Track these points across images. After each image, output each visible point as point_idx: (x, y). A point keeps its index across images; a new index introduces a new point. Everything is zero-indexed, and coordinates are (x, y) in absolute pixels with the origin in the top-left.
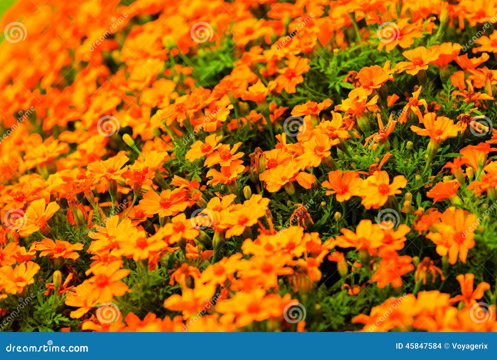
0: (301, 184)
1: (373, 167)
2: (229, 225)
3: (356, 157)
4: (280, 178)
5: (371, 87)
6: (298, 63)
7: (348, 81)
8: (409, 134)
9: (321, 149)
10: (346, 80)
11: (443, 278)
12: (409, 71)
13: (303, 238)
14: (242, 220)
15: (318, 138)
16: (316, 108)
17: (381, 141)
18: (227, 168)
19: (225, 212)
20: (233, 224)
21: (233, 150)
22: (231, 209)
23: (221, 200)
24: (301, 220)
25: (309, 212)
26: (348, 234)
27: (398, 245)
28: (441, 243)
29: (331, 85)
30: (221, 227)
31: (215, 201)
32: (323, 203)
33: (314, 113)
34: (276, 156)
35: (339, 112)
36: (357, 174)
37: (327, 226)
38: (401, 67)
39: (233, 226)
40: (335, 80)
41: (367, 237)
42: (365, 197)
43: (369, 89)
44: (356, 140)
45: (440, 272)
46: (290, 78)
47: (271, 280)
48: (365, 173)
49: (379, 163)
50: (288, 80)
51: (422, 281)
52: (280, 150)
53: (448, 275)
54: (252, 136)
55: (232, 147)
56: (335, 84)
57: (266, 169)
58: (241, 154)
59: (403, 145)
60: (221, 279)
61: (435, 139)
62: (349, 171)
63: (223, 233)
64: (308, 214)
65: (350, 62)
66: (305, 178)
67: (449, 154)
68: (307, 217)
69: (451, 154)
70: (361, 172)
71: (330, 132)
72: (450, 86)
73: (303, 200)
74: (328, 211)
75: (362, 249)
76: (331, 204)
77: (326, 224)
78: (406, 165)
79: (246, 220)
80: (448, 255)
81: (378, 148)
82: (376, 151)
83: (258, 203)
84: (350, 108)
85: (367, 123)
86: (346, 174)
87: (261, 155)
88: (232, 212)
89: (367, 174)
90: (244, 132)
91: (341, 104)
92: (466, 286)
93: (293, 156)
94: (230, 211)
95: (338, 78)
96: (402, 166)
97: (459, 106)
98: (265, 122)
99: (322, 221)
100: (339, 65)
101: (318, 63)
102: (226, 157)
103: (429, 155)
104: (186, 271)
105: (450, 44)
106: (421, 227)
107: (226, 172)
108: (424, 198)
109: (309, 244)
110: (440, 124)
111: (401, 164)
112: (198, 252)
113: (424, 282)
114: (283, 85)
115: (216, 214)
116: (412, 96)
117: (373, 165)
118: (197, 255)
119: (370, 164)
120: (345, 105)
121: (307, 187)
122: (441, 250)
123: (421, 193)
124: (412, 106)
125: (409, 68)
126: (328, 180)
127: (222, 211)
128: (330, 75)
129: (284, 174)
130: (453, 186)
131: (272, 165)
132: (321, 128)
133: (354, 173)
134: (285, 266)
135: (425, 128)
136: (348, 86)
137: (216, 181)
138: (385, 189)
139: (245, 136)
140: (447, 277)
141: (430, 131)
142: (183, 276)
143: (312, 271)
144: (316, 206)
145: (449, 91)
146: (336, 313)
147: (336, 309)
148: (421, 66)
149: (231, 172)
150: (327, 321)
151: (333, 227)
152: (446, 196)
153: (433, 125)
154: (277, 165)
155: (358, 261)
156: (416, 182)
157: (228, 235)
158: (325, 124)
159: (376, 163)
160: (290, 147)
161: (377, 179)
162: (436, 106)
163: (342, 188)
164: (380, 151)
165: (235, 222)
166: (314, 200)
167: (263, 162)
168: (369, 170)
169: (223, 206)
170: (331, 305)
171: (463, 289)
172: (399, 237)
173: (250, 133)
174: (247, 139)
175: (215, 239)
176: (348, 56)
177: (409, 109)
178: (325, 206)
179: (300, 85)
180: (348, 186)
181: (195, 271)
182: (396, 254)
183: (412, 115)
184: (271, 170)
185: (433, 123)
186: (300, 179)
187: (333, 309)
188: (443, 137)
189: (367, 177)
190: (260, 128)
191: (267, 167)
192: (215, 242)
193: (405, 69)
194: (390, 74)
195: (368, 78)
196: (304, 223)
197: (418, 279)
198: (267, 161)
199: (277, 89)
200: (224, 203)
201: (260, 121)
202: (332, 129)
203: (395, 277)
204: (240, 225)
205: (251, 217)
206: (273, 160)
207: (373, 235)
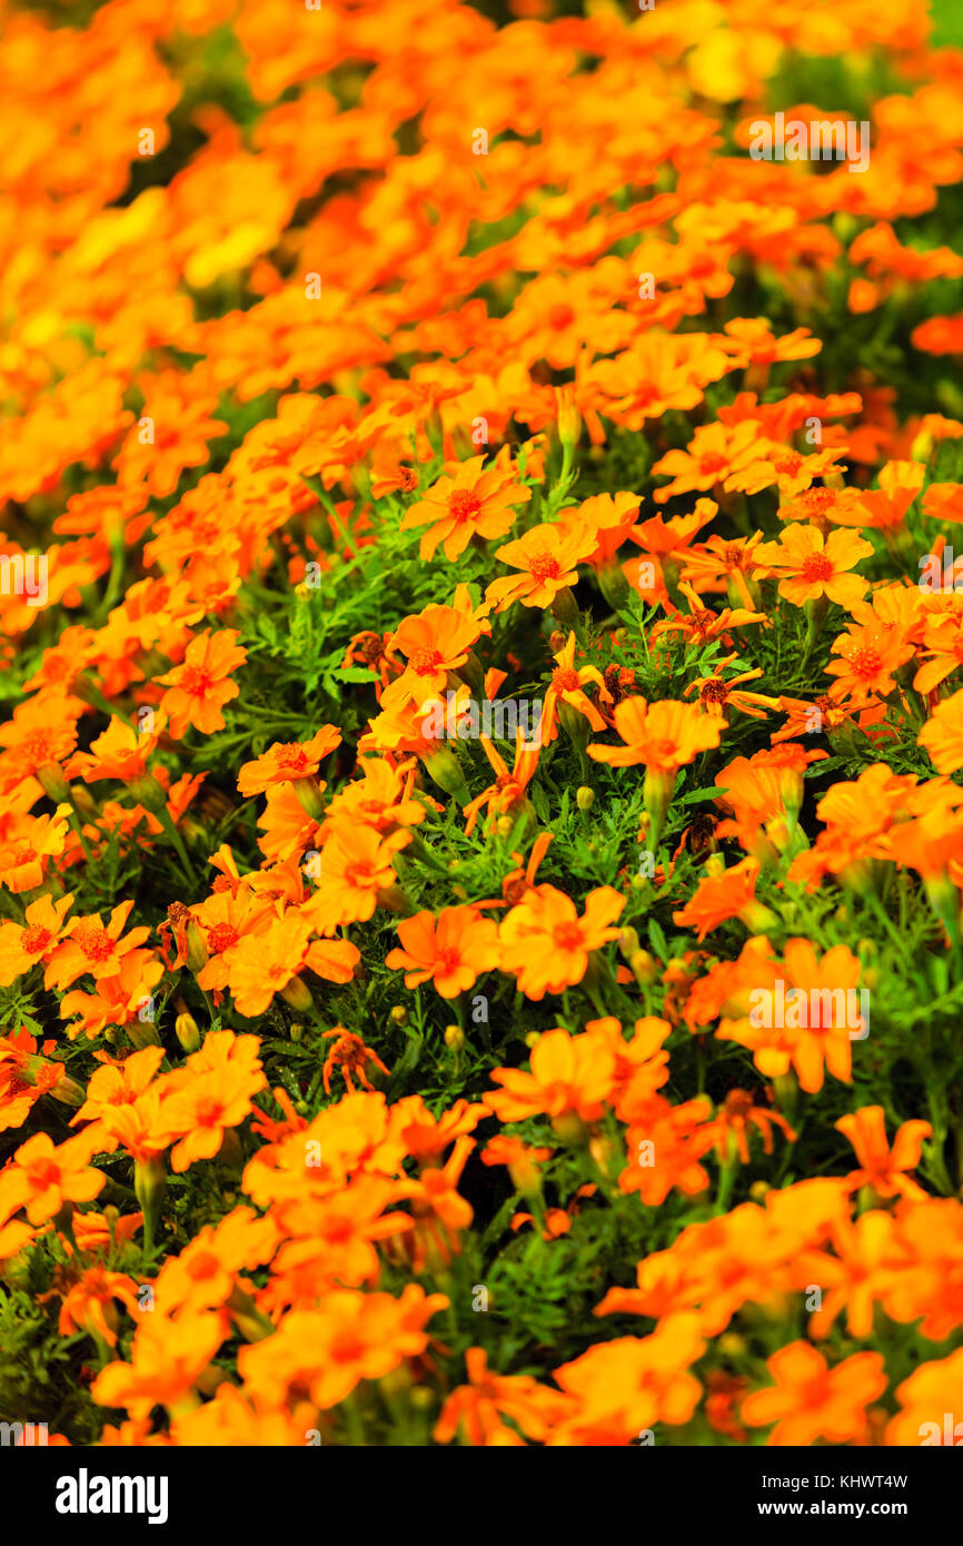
0: (325, 976)
1: (513, 884)
2: (173, 1134)
3: (457, 867)
4: (266, 973)
5: (440, 667)
6: (209, 647)
7: (357, 664)
8: (563, 768)
9: (364, 868)
10: (349, 660)
11: (792, 1135)
12: (529, 599)
13: (388, 1121)
14: (207, 1111)
15: (348, 842)
16: (303, 757)
17: (513, 809)
18: (112, 982)
19: (148, 1102)
20: (184, 1129)
21: (111, 925)
22: (162, 1090)
23: (122, 1069)
24: (353, 1072)
25: (367, 1045)
26: (512, 1079)
27: (650, 1078)
28: (766, 1044)
29: (311, 685)
30: (156, 1144)
31: (106, 1078)
32: (397, 1012)
33: (303, 774)
34: (225, 913)
35: (374, 754)
36: (475, 913)
37: (424, 1069)
38: (503, 592)
39: (186, 1134)
40: (317, 669)
41: (567, 1076)
42: (521, 970)
43: (435, 673)
44: (439, 818)
45: (780, 1119)
46: (199, 693)
47: (361, 1260)
48: (497, 903)
49: (525, 866)
50: (197, 699)
51: (738, 1155)
52: (229, 894)
53: (802, 1123)
54: (133, 873)
55: (106, 920)
56: (321, 679)
57: (211, 956)
58: (141, 934)
59: (564, 802)
60: (218, 1290)
61: (660, 767)
62: (447, 908)
63: (162, 1160)
64: (370, 1052)
65: (345, 608)
66: (331, 956)
67: (688, 795)
68: (369, 1060)
69: (694, 793)
70: (485, 904)
71: (375, 818)
72: (639, 612)
73: (340, 1016)
74: (417, 1029)
75: (562, 1114)
76: (418, 1007)
77: (418, 1066)
78: (595, 854)
79: (218, 1111)
80: (793, 1071)
81: (512, 827)
82: (509, 836)
83: (230, 1056)
84: (402, 739)
85: (454, 764)
86: (444, 917)
87: (187, 922)
88: (169, 1099)
89: (502, 904)
90: (107, 867)
91: (370, 731)
92: (868, 1143)
93: (279, 904)
94: (162, 1097)
95: (325, 661)
96: (587, 860)
97: (681, 660)
98: (156, 826)
99: (407, 1062)
100: (316, 624)
101: (259, 634)
102: (101, 952)
103: (653, 813)
104: (99, 1290)
105: (605, 497)
106: (697, 1013)
107: (111, 991)
108: (671, 931)
109: (411, 1132)
110: (662, 724)
111: (583, 855)
112: (107, 1227)
113: (745, 1159)
114: (186, 714)
115: (124, 1113)
116: (555, 665)
117: (511, 877)
118: (101, 1236)
119: (502, 878)
120: (383, 732)
121: (341, 979)
122: (770, 1063)
123: (659, 920)
124: (565, 691)
125: (525, 591)
126: (401, 947)
127: (139, 1101)
128: (299, 658)
129: (274, 958)
130: (742, 881)
131: (224, 940)
132: (345, 810)
133: (465, 910)
134: (387, 1212)
135: (626, 744)
136: (363, 676)
137: (91, 1023)
138: (573, 934)
139: (113, 878)
140: (800, 1128)
141: (644, 749)
142: (95, 1305)
143: (445, 1204)
144: (379, 1024)
145: (642, 625)
146: (535, 1301)
147: (531, 1290)
148: (555, 578)
149: (126, 987)
150: (515, 1329)
151: (441, 1068)
152: (732, 914)
153: (644, 730)
154: (236, 937)
155: (537, 1144)
156: (636, 893)
157: (180, 1162)
158: (351, 796)
159: (516, 869)
160: (258, 880)
161: (537, 912)
162: (620, 674)
163: (444, 958)
164: (519, 835)
165: (185, 1121)
166: (368, 1006)
167: (198, 939)
168: (504, 892)
169: (133, 1087)
170: (513, 1283)
171: (861, 1152)
172: (647, 1053)
173: (124, 866)
174: (121, 884)
175: (142, 1180)
176: (332, 594)
177: (559, 700)
178: (406, 1018)
179: (232, 706)
180: (456, 950)
181: (119, 1283)
182: (663, 1103)
183: (570, 716)
184: (227, 955)
185: (642, 723)
186: (318, 961)
187: (522, 1293)
188: (684, 756)
189: (502, 914)
190: (145, 845)
191: (209, 949)
192: (143, 1188)
193: (515, 594)
194: (480, 620)
195: (423, 644)
196: (363, 1078)
197: (725, 1153)
198: (207, 932)
199: (169, 731)
200: (134, 1076)
201: (141, 828)
202: (376, 808)
203: (682, 1168)
204: (203, 1129)
205: (227, 1099)
206: (222, 926)
207: (583, 1069)
